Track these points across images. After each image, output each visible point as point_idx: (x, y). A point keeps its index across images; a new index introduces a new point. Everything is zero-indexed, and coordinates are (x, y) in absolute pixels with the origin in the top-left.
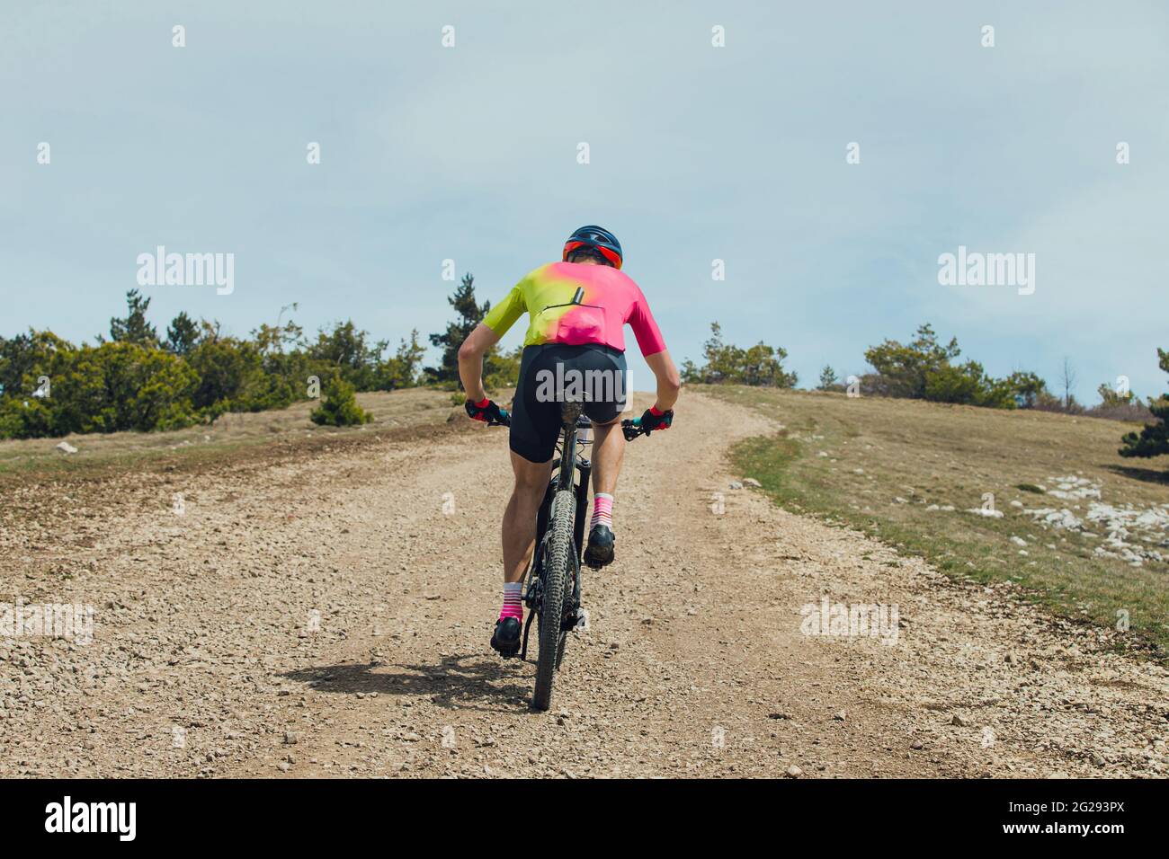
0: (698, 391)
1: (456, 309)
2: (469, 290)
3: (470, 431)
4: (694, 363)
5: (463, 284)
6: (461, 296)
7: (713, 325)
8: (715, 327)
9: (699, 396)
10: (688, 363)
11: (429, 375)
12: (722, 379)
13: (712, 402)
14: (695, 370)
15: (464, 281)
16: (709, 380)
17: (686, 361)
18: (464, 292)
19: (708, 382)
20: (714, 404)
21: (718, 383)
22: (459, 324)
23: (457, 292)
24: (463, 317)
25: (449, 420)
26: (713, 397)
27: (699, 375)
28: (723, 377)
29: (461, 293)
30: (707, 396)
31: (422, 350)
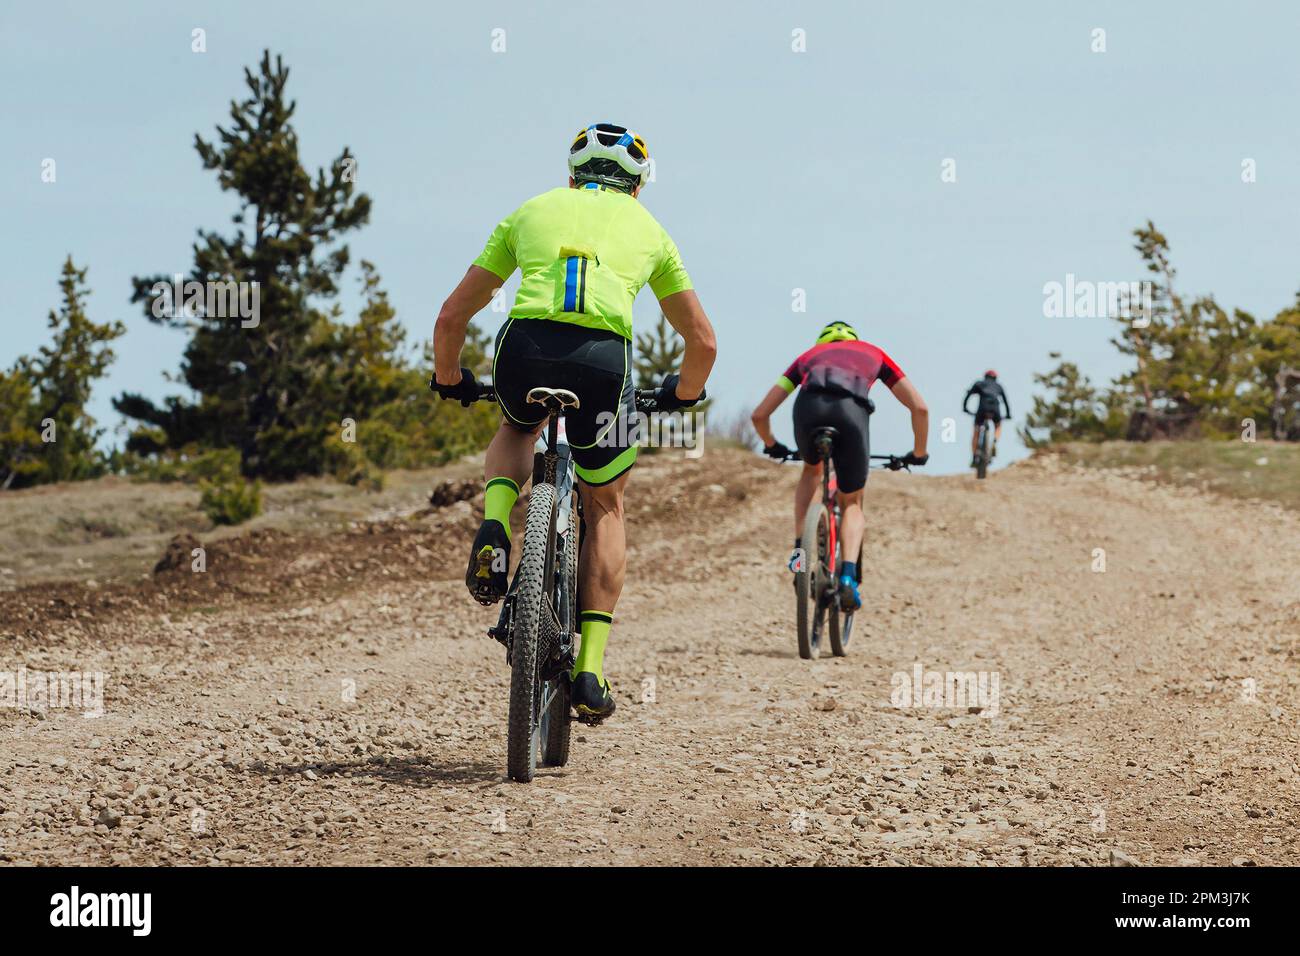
0: (1107, 465)
1: (226, 183)
2: (275, 114)
3: (229, 597)
4: (1083, 371)
5: (249, 94)
6: (244, 136)
7: (1143, 236)
8: (1150, 242)
9: (1113, 479)
10: (1061, 373)
11: (133, 425)
12: (1186, 421)
13: (1165, 495)
14: (1086, 395)
15: (252, 82)
16: (1139, 428)
17: (1055, 365)
18: (254, 123)
19: (1132, 436)
20: (1174, 504)
21: (1168, 436)
22: (240, 242)
23: (229, 125)
24: (252, 211)
25: (160, 568)
26: (1164, 478)
27: (1101, 412)
28: (1187, 416)
29: (244, 125)
30: (1143, 479)
31: (102, 334)
